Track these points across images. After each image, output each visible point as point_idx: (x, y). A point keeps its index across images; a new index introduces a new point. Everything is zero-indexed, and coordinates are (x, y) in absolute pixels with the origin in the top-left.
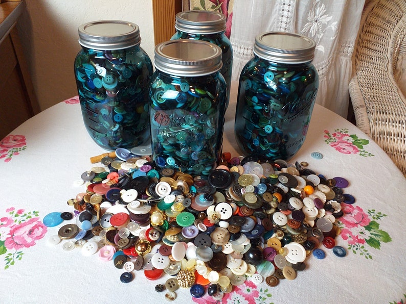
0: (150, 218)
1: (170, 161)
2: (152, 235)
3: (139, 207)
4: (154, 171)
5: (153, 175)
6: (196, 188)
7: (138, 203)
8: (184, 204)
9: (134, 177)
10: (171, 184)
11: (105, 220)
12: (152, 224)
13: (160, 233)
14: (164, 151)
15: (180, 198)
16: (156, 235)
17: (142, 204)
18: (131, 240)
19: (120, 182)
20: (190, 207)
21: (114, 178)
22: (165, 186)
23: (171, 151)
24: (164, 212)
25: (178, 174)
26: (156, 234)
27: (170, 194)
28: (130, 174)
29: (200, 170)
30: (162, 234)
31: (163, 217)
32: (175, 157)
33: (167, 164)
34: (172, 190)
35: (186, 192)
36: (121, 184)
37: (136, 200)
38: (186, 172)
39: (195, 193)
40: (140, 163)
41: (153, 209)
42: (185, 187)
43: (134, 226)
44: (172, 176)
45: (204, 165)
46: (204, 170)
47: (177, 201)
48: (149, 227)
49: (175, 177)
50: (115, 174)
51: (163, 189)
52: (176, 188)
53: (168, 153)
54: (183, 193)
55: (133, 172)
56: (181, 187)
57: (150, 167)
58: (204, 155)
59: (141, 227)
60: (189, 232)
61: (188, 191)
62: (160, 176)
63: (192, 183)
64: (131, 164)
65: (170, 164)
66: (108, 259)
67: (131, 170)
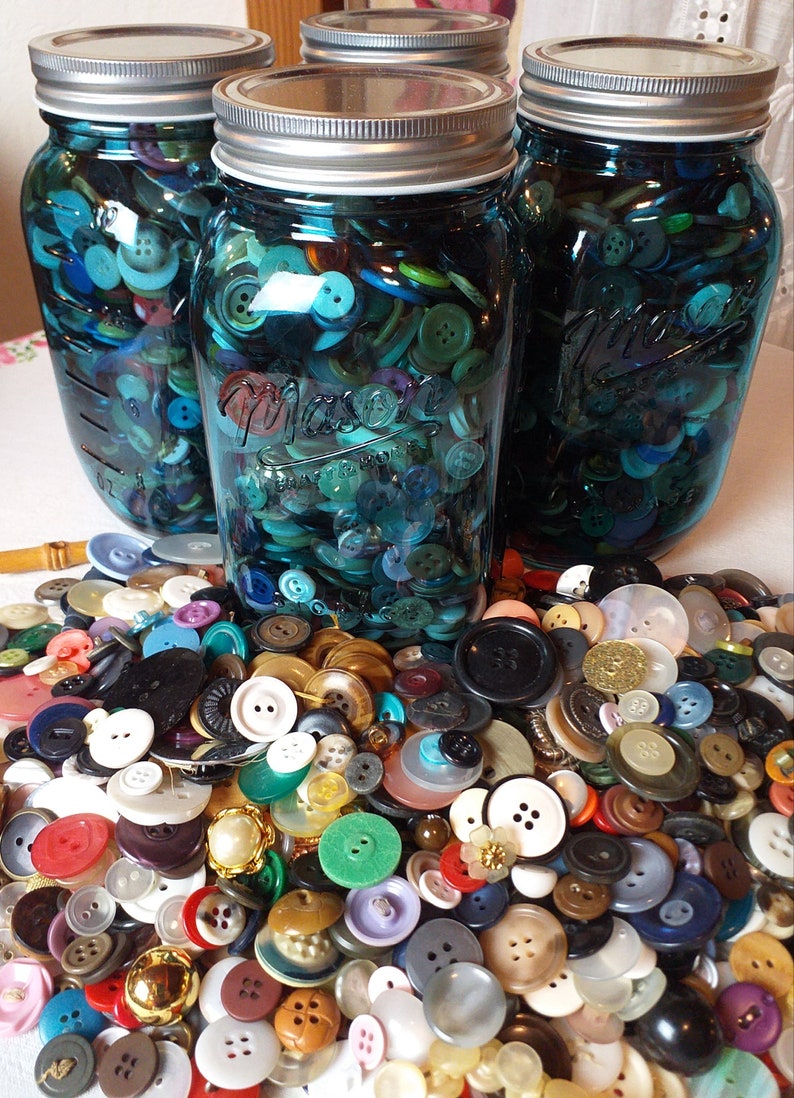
0: (206, 840)
1: (295, 586)
2: (210, 920)
3: (158, 791)
4: (228, 629)
5: (221, 645)
6: (403, 701)
7: (153, 772)
8: (351, 780)
9: (149, 649)
10: (295, 686)
11: (20, 842)
12: (213, 866)
13: (248, 913)
14: (270, 547)
15: (338, 747)
16: (230, 921)
17: (171, 778)
18: (122, 940)
19: (97, 670)
20: (381, 793)
21: (75, 652)
22: (273, 697)
23: (297, 543)
24: (266, 815)
25: (326, 640)
26: (227, 913)
27: (294, 729)
28: (136, 638)
29: (419, 623)
30: (255, 920)
31: (264, 835)
32: (314, 570)
33: (282, 598)
34: (304, 709)
35: (362, 719)
36: (96, 681)
37: (145, 758)
38: (360, 631)
39: (397, 724)
40: (177, 592)
41: (220, 795)
42: (358, 700)
43: (135, 876)
44: (300, 651)
45: (433, 602)
46: (435, 620)
47: (324, 764)
48: (198, 881)
49: (314, 654)
50: (77, 636)
51: (264, 708)
52: (317, 701)
53: (285, 555)
54: (348, 723)
55: (148, 629)
56: (340, 697)
57: (215, 608)
58: (436, 562)
59: (166, 881)
60: (375, 915)
61: (370, 717)
62: (253, 651)
63: (385, 679)
64: (143, 595)
65: (294, 599)
66: (19, 1026)
67: (140, 619)
